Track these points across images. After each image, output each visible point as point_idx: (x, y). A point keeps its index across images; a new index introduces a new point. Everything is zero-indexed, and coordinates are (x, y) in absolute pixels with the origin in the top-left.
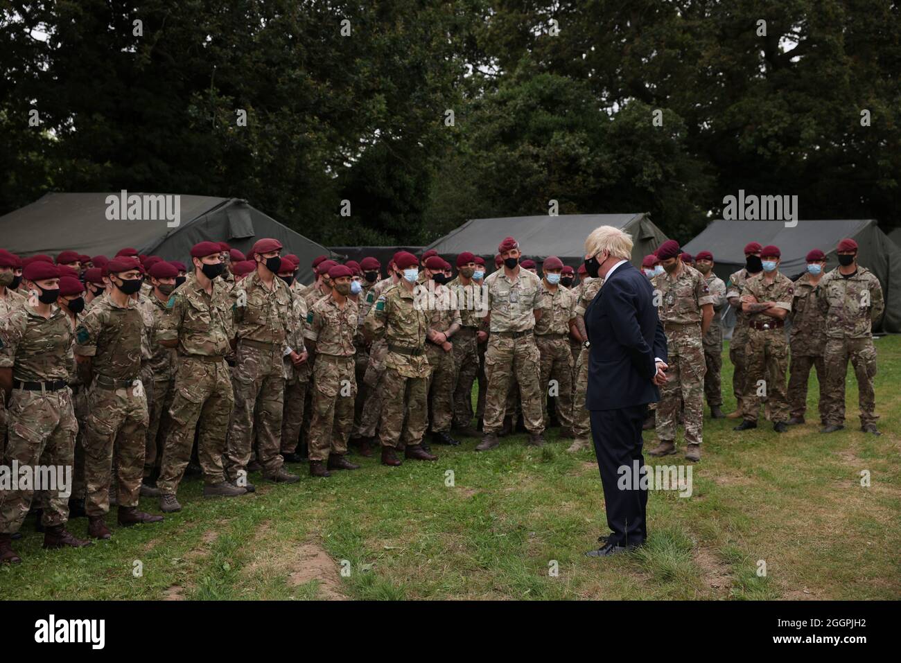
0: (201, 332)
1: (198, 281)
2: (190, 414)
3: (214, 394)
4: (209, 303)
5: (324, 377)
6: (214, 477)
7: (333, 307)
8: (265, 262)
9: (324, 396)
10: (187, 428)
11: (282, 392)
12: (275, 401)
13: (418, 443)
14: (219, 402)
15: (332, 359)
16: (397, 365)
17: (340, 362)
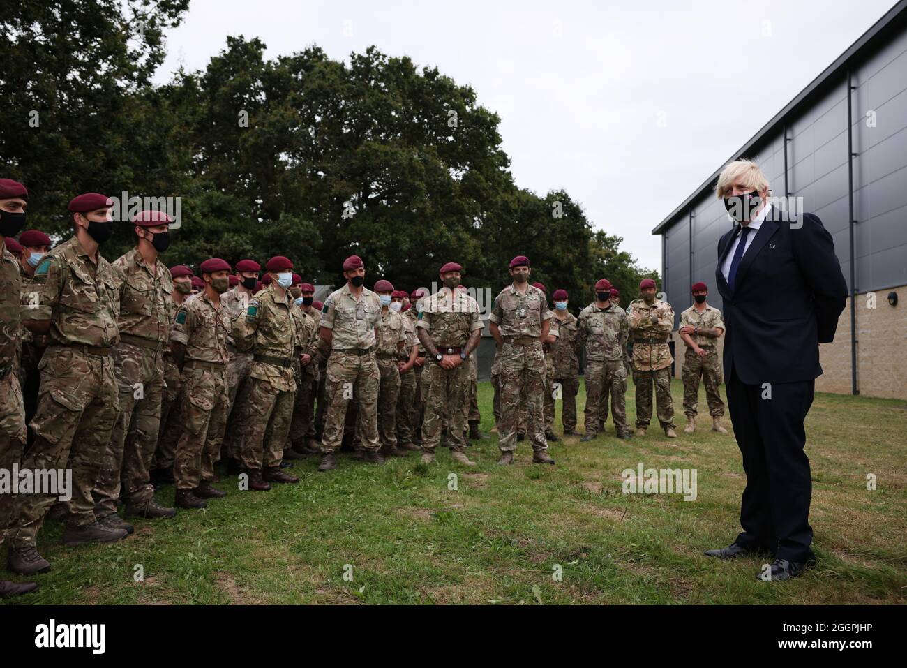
0: (84, 312)
1: (80, 244)
2: (66, 427)
3: (97, 400)
4: (94, 275)
5: (198, 387)
6: (83, 517)
7: (208, 306)
8: (151, 238)
9: (199, 409)
10: (59, 448)
11: (160, 405)
12: (153, 416)
13: (279, 464)
14: (101, 412)
15: (208, 365)
16: (268, 377)
17: (216, 370)
